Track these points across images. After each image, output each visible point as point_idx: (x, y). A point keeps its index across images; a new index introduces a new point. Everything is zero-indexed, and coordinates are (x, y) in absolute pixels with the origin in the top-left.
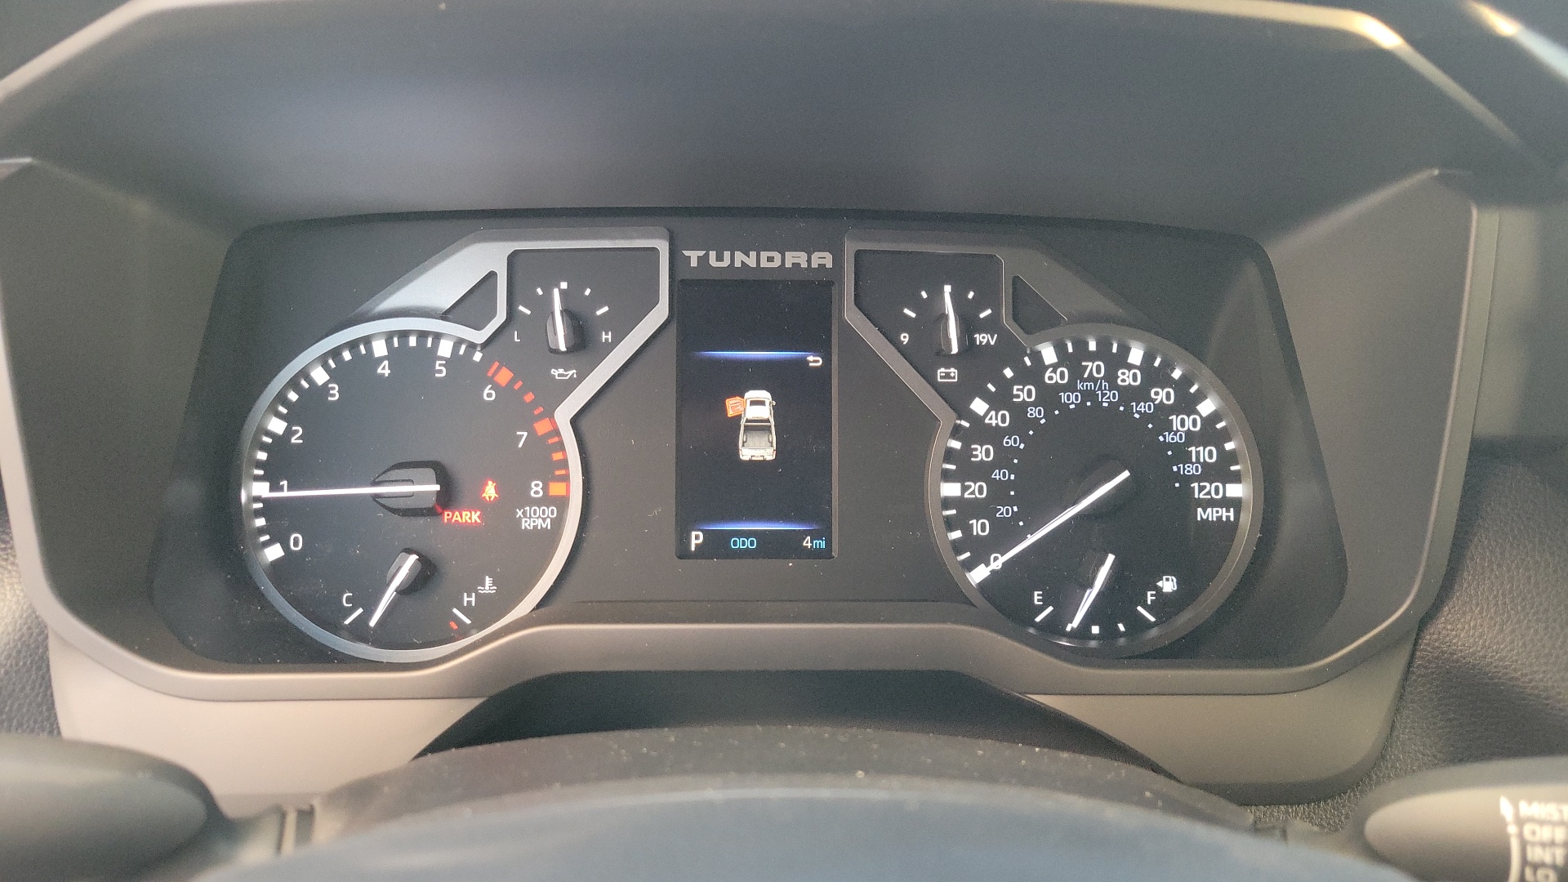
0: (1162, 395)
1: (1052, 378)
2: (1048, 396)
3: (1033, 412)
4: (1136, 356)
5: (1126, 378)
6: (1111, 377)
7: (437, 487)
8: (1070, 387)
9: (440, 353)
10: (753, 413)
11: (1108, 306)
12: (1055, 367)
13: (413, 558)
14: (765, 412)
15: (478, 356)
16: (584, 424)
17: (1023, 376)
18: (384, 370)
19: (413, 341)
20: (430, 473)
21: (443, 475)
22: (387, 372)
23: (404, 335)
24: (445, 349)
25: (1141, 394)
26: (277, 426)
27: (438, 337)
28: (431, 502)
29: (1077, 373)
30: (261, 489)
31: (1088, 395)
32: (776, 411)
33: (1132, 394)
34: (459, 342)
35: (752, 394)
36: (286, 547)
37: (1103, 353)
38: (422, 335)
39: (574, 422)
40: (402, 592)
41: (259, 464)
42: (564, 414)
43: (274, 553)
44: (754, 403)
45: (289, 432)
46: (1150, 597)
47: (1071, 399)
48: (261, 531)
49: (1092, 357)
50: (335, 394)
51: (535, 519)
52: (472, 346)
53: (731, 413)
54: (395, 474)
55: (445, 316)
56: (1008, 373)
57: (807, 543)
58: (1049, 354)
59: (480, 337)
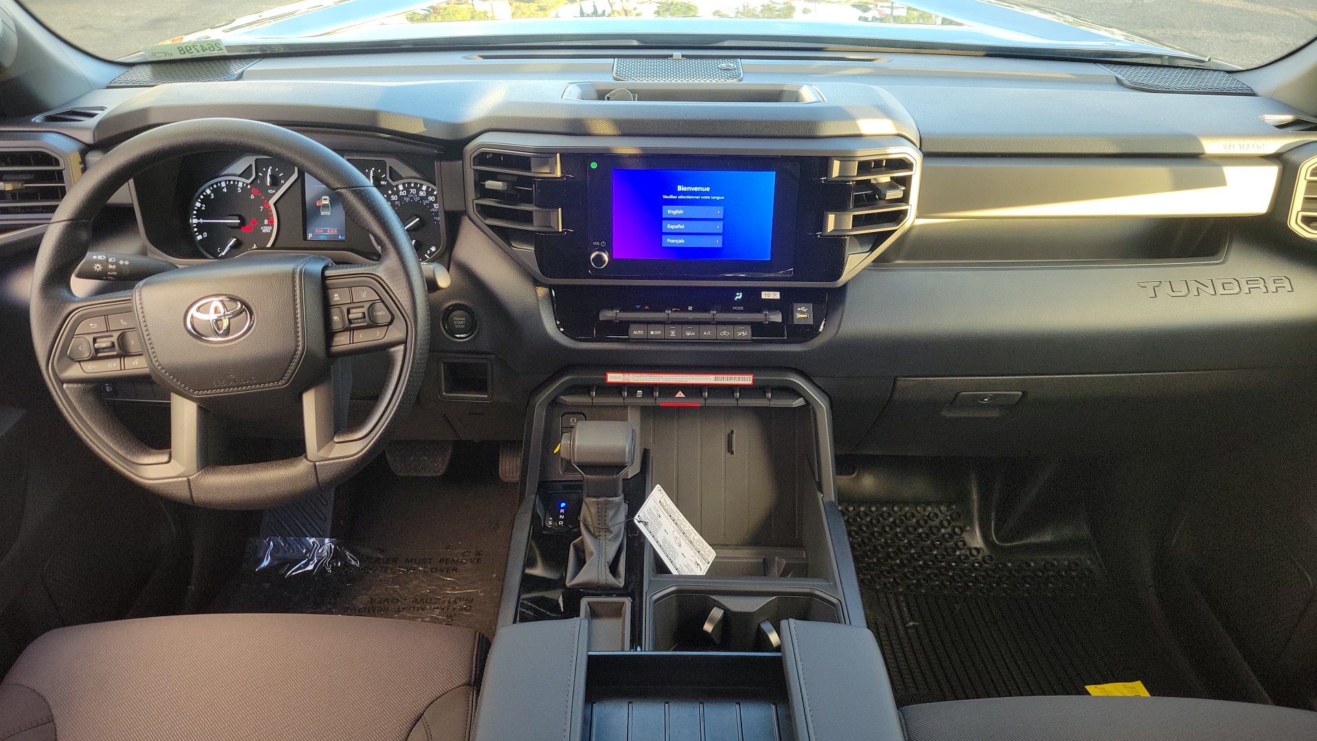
0: (431, 198)
1: (401, 194)
2: (401, 198)
3: (396, 203)
4: (424, 188)
5: (422, 194)
6: (418, 193)
7: (239, 221)
8: (407, 196)
9: (239, 186)
10: (324, 202)
11: (418, 176)
12: (403, 191)
13: (234, 239)
14: (327, 202)
15: (249, 187)
16: (277, 205)
17: (394, 193)
18: (225, 190)
19: (232, 183)
20: (237, 217)
21: (240, 217)
22: (226, 191)
23: (230, 181)
24: (240, 185)
25: (425, 198)
26: (198, 205)
27: (238, 182)
28: (237, 225)
29: (408, 192)
30: (195, 221)
31: (411, 198)
32: (330, 201)
33: (422, 198)
34: (244, 183)
35: (323, 197)
36: (202, 236)
37: (415, 187)
38: (234, 181)
39: (275, 204)
40: (231, 247)
41: (195, 215)
42: (272, 202)
43: (200, 237)
44: (324, 199)
45: (201, 207)
46: (428, 252)
47: (407, 199)
48: (196, 232)
49: (413, 188)
50: (213, 196)
51: (266, 230)
52: (247, 185)
53: (318, 205)
54: (229, 217)
55: (240, 176)
56: (390, 192)
57: (340, 237)
58: (401, 187)
59: (249, 181)
